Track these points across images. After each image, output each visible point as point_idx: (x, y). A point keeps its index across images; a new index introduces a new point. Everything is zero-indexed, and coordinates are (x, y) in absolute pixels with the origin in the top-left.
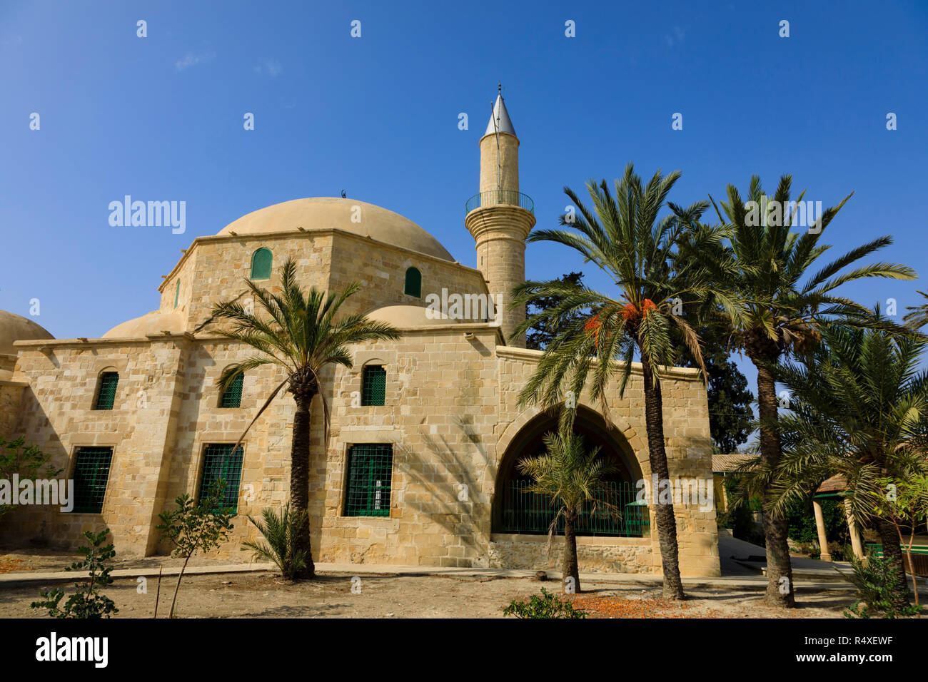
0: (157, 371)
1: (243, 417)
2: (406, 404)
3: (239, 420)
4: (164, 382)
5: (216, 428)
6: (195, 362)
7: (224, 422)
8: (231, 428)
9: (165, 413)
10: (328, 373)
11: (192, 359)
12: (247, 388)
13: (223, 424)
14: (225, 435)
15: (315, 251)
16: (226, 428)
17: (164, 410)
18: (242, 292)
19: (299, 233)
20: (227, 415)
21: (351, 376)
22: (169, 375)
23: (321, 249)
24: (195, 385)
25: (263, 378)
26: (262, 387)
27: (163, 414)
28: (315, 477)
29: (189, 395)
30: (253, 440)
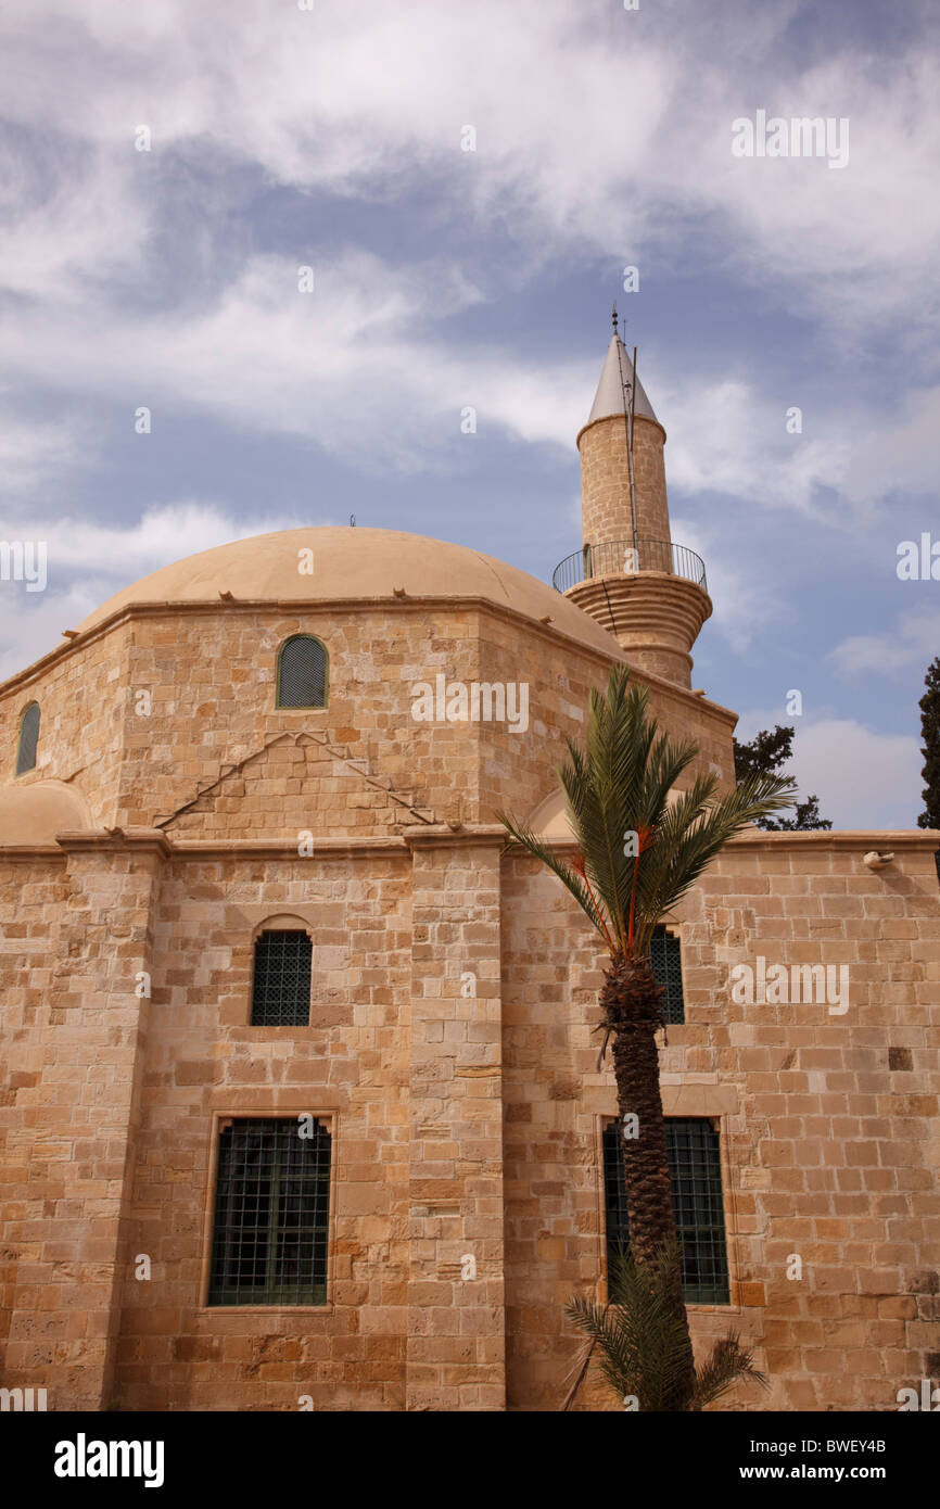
0: (91, 930)
1: (321, 1050)
2: (740, 1020)
3: (311, 1058)
4: (113, 959)
5: (249, 1078)
6: (179, 908)
7: (269, 1061)
8: (288, 1078)
9: (125, 1036)
10: (532, 942)
11: (167, 902)
12: (323, 977)
13: (269, 1068)
14: (275, 1095)
15: (437, 647)
16: (277, 1077)
17: (119, 1029)
18: (269, 741)
19: (392, 603)
20: (274, 1047)
21: (592, 949)
22: (124, 941)
23: (451, 644)
24: (184, 966)
25: (363, 951)
26: (364, 974)
27: (118, 1041)
28: (529, 1202)
29: (170, 991)
30: (352, 1108)
